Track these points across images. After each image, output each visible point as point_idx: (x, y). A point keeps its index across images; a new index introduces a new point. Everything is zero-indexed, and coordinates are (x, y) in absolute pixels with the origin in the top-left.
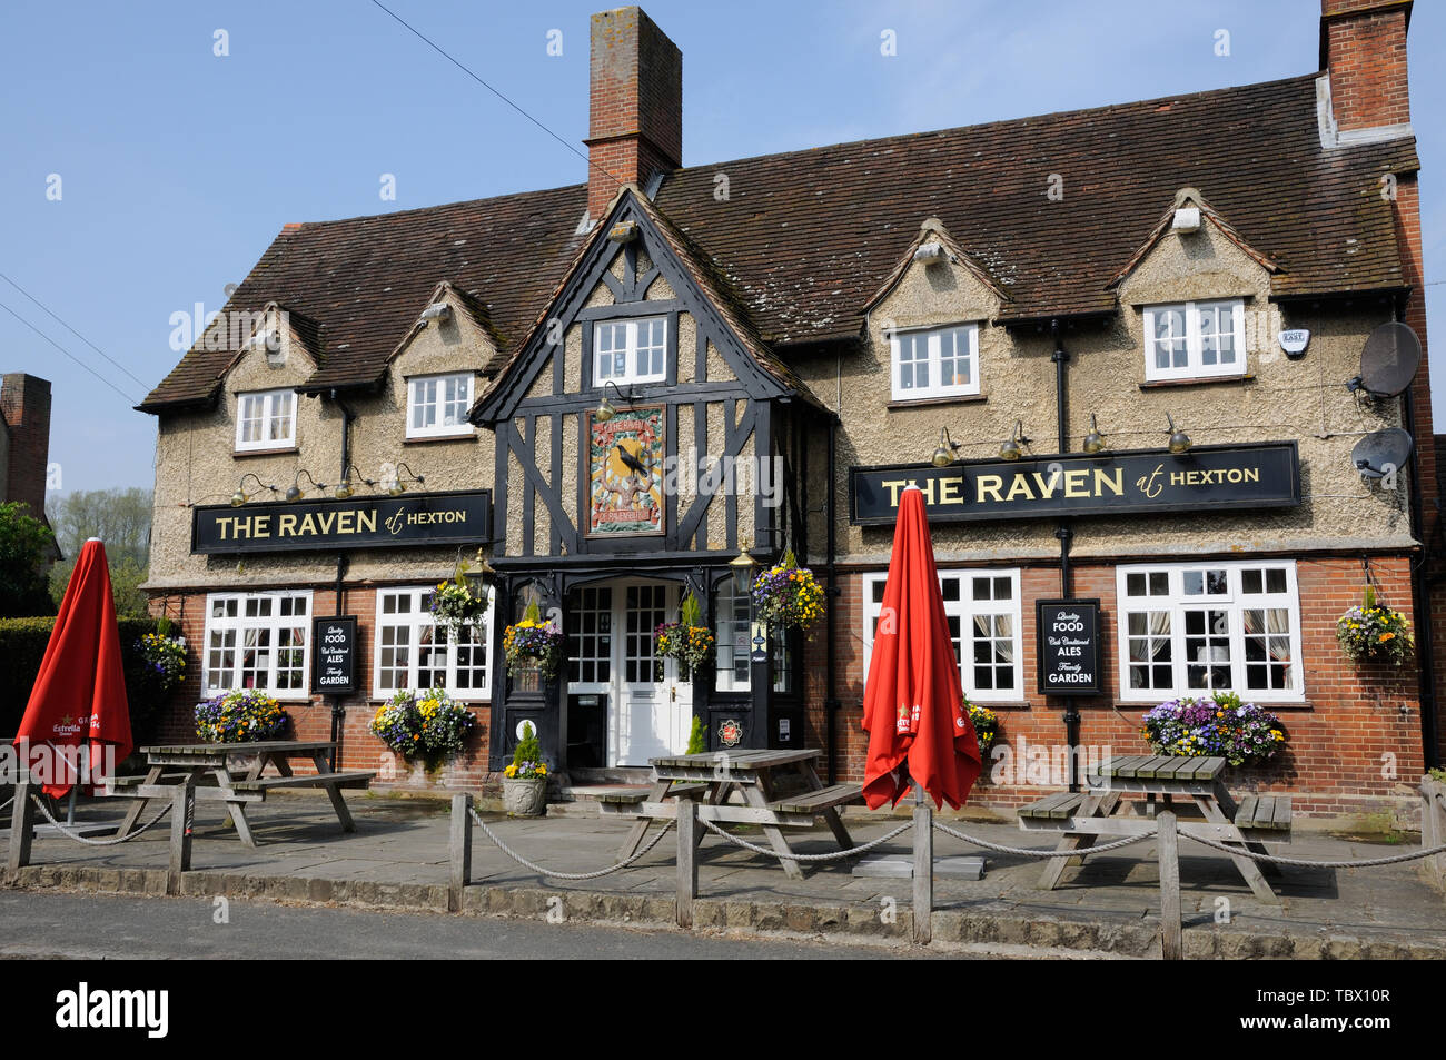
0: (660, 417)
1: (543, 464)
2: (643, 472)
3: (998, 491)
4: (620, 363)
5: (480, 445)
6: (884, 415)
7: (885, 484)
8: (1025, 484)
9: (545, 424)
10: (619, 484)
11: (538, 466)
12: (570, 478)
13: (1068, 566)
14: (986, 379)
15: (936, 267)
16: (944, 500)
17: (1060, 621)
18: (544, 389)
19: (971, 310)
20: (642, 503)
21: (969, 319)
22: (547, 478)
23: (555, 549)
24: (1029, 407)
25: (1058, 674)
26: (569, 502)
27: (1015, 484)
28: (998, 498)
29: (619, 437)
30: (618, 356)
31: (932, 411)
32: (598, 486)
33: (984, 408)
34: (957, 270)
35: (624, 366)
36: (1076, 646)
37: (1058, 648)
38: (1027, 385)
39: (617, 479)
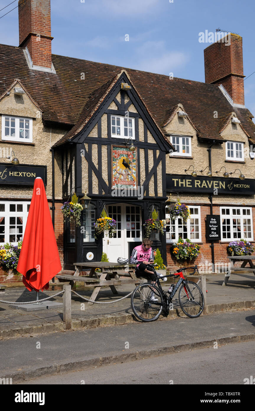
0: (135, 151)
1: (95, 161)
2: (130, 169)
3: (200, 185)
4: (118, 130)
5: (35, 147)
6: (168, 159)
7: (173, 179)
8: (205, 183)
9: (95, 147)
10: (122, 172)
11: (93, 162)
12: (105, 167)
13: (211, 206)
14: (193, 153)
15: (181, 118)
16: (187, 186)
17: (211, 221)
18: (94, 134)
19: (189, 133)
20: (130, 179)
21: (189, 135)
22: (97, 166)
23: (100, 191)
24: (202, 162)
25: (211, 234)
26: (105, 176)
27: (203, 183)
28: (200, 187)
29: (121, 156)
30: (118, 128)
31: (180, 159)
32: (114, 172)
33: (192, 160)
34: (186, 120)
35: (120, 132)
36: (215, 227)
37: (211, 227)
38: (201, 156)
39: (121, 170)
